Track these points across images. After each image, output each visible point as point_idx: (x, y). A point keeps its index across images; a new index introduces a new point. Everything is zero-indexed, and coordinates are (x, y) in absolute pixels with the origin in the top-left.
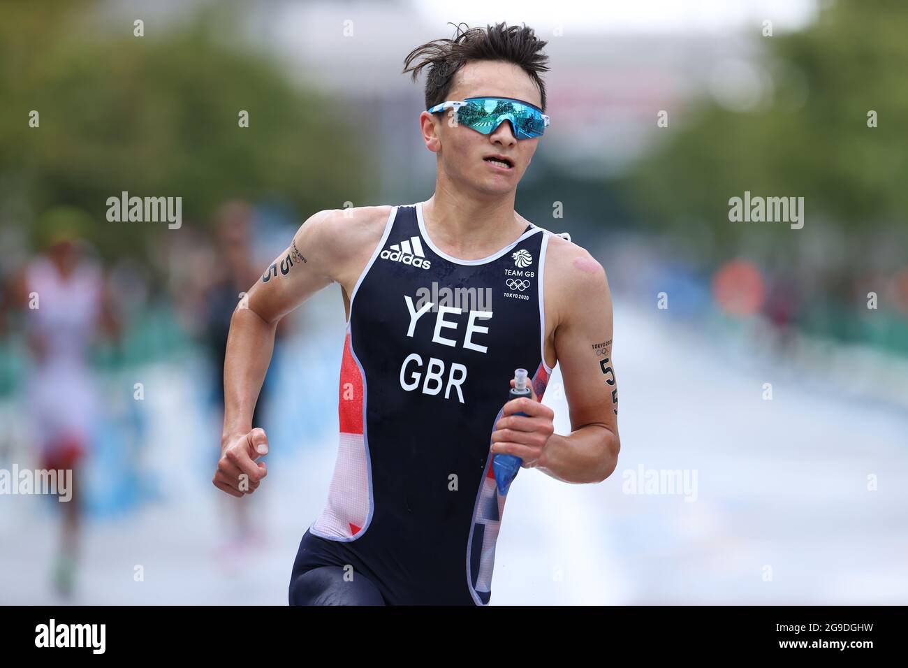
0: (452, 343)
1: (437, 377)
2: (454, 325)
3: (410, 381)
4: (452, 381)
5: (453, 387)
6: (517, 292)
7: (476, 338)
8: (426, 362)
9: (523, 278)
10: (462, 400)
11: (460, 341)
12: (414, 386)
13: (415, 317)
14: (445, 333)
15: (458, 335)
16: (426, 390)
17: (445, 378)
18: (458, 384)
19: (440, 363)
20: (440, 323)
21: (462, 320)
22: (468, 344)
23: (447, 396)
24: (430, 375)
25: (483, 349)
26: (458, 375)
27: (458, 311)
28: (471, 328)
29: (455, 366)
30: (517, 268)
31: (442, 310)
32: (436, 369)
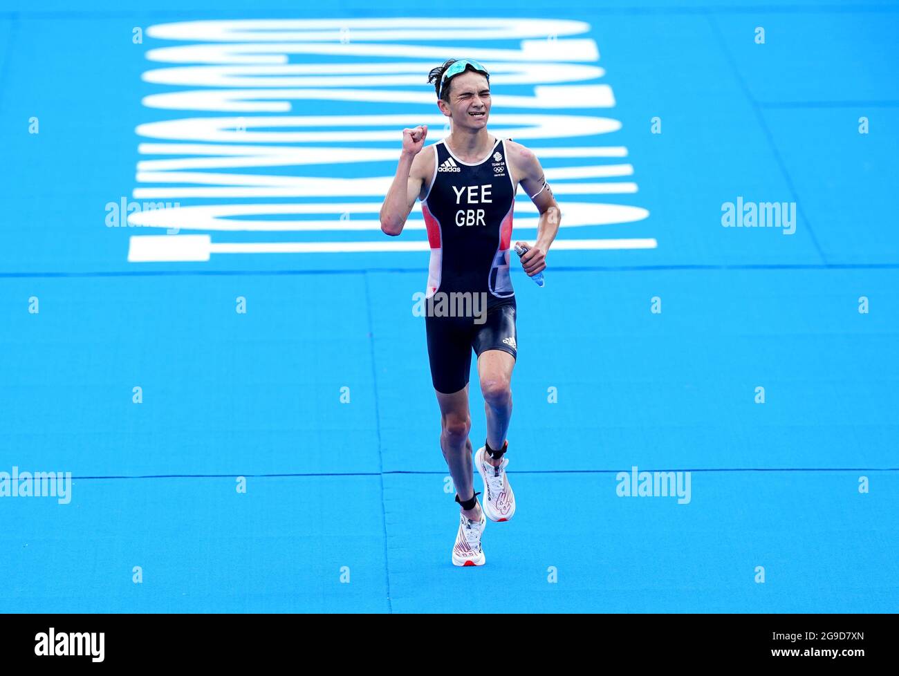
0: (477, 202)
1: (472, 217)
2: (476, 194)
3: (460, 221)
4: (478, 217)
5: (480, 220)
6: (500, 173)
7: (487, 197)
8: (466, 213)
9: (500, 166)
10: (484, 224)
11: (480, 200)
12: (463, 224)
13: (459, 194)
14: (473, 198)
15: (478, 197)
16: (468, 224)
17: (475, 217)
18: (481, 218)
19: (472, 211)
20: (470, 194)
21: (479, 191)
22: (483, 201)
23: (477, 224)
24: (469, 217)
25: (490, 201)
26: (481, 214)
27: (476, 187)
28: (484, 193)
29: (479, 211)
30: (497, 162)
31: (470, 188)
32: (471, 214)
